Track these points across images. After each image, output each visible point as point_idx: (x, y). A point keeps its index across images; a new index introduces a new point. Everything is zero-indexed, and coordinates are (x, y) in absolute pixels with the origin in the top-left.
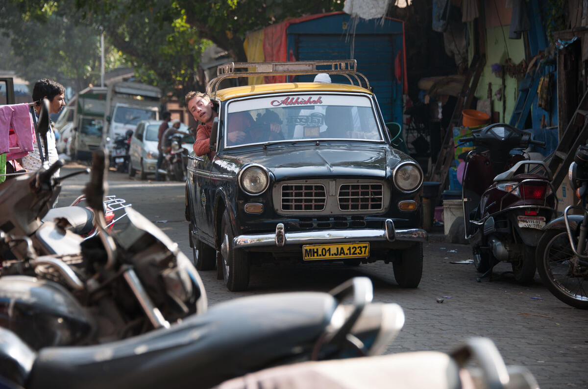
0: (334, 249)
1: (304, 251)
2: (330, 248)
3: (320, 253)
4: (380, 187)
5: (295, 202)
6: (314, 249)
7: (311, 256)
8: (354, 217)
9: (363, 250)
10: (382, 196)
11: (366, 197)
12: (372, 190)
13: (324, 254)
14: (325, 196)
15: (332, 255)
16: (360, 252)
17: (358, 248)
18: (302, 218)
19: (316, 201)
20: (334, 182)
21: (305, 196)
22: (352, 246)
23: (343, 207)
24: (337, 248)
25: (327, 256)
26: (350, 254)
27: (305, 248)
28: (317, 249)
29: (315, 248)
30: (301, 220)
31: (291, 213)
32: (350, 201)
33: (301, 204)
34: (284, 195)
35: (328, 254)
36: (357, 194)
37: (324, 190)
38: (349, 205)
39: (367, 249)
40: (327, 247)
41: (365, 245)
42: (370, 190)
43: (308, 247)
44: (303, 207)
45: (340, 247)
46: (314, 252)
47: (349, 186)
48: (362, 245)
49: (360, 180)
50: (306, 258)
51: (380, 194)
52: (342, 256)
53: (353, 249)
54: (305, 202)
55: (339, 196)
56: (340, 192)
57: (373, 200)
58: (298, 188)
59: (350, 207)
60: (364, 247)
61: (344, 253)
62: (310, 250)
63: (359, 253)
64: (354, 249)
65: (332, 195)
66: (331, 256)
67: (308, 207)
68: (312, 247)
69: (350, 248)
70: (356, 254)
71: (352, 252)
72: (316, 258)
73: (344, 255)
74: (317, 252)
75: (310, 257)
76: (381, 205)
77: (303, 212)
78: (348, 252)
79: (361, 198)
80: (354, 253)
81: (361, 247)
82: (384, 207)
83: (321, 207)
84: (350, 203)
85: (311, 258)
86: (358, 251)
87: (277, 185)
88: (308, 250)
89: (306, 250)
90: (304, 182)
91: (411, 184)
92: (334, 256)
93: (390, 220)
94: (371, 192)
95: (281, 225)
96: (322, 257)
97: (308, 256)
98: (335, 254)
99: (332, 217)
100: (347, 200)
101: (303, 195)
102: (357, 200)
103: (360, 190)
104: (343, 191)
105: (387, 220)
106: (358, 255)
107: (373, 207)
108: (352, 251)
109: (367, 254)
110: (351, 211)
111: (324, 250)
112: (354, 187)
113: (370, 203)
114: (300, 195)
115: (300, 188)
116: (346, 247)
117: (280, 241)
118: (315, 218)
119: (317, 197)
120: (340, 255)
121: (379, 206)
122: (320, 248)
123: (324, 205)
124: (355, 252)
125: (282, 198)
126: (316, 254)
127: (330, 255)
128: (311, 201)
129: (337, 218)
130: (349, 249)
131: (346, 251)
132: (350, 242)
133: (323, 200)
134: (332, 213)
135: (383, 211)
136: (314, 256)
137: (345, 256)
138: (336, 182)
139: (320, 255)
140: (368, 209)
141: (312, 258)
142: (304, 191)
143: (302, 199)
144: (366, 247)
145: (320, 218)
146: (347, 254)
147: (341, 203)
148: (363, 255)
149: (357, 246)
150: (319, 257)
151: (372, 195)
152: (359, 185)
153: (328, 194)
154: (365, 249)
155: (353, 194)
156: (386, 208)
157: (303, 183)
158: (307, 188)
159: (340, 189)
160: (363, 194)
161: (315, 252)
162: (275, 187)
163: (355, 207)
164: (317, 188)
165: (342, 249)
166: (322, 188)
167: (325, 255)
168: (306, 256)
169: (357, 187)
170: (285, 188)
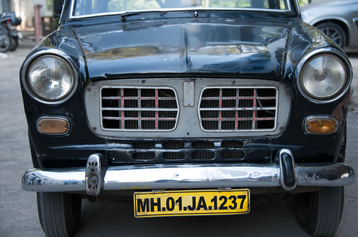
0: (187, 199)
1: (135, 203)
2: (180, 198)
3: (163, 204)
4: (272, 92)
5: (125, 116)
6: (152, 199)
7: (148, 211)
8: (226, 142)
9: (239, 201)
10: (276, 108)
11: (247, 109)
12: (258, 98)
13: (170, 207)
14: (177, 107)
15: (185, 209)
16: (233, 205)
17: (230, 198)
18: (136, 143)
19: (161, 114)
20: (192, 83)
21: (159, 107)
22: (219, 195)
23: (207, 125)
24: (194, 199)
25: (176, 211)
26: (216, 208)
27: (138, 197)
28: (159, 200)
29: (155, 197)
30: (134, 147)
31: (119, 134)
32: (220, 115)
33: (136, 119)
34: (105, 103)
35: (177, 207)
36: (232, 103)
37: (174, 96)
38: (234, 122)
39: (246, 200)
40: (176, 196)
41: (241, 193)
42: (255, 97)
43: (143, 197)
44: (140, 124)
45: (198, 195)
46: (153, 205)
47: (218, 90)
48: (236, 194)
49: (236, 80)
50: (138, 214)
51: (272, 103)
52: (202, 211)
53: (221, 199)
54: (142, 116)
55: (201, 107)
56: (202, 101)
57: (260, 114)
58: (129, 92)
59: (220, 125)
60: (240, 197)
61: (205, 207)
62: (147, 200)
63: (230, 207)
64: (223, 200)
65: (189, 106)
66: (183, 211)
67: (147, 125)
68: (149, 196)
69: (215, 197)
70: (226, 208)
71: (219, 205)
72: (156, 213)
73: (206, 209)
74: (159, 204)
75: (146, 213)
76: (273, 122)
77: (139, 133)
78: (212, 204)
79: (239, 111)
80: (222, 207)
81: (234, 198)
82: (280, 126)
83: (170, 125)
84: (220, 119)
85: (148, 213)
86: (229, 203)
87: (93, 88)
88: (143, 201)
89: (140, 201)
90: (140, 83)
91: (329, 89)
92: (188, 211)
93: (288, 151)
94: (257, 100)
95: (95, 158)
96: (167, 212)
97: (143, 211)
98: (189, 207)
99: (189, 142)
100: (215, 114)
101: (139, 104)
102: (232, 114)
103: (237, 98)
104: (208, 98)
105: (282, 151)
106: (229, 210)
107: (261, 125)
108: (219, 203)
109: (245, 208)
110: (221, 133)
111: (170, 201)
112: (226, 92)
113: (255, 119)
114: (134, 104)
115: (133, 92)
116: (208, 196)
117: (92, 186)
118: (158, 142)
119: (163, 107)
120: (198, 209)
121: (270, 125)
122: (164, 197)
123: (174, 121)
124: (225, 206)
125: (102, 109)
126: (156, 208)
127: (180, 209)
128: (152, 114)
129: (197, 143)
130: (214, 200)
131: (209, 203)
132: (217, 188)
133: (174, 114)
134: (188, 134)
135: (277, 132)
136: (153, 210)
137: (206, 211)
138: (195, 83)
139: (164, 209)
140: (251, 128)
141: (150, 213)
142: (139, 98)
143: (154, 112)
144: (243, 197)
145: (167, 143)
146: (210, 208)
147: (204, 119)
148: (238, 210)
149: (227, 195)
150: (161, 212)
151: (258, 106)
152: (235, 89)
153: (181, 103)
154: (241, 199)
155: (225, 104)
156: (281, 128)
157: (137, 85)
158: (145, 92)
159: (202, 96)
160: (242, 103)
161: (156, 204)
162: (89, 90)
163: (227, 125)
164: (162, 93)
165: (202, 199)
166: (170, 93)
167: (172, 209)
168: (139, 211)
169: (231, 92)
170: (106, 92)
